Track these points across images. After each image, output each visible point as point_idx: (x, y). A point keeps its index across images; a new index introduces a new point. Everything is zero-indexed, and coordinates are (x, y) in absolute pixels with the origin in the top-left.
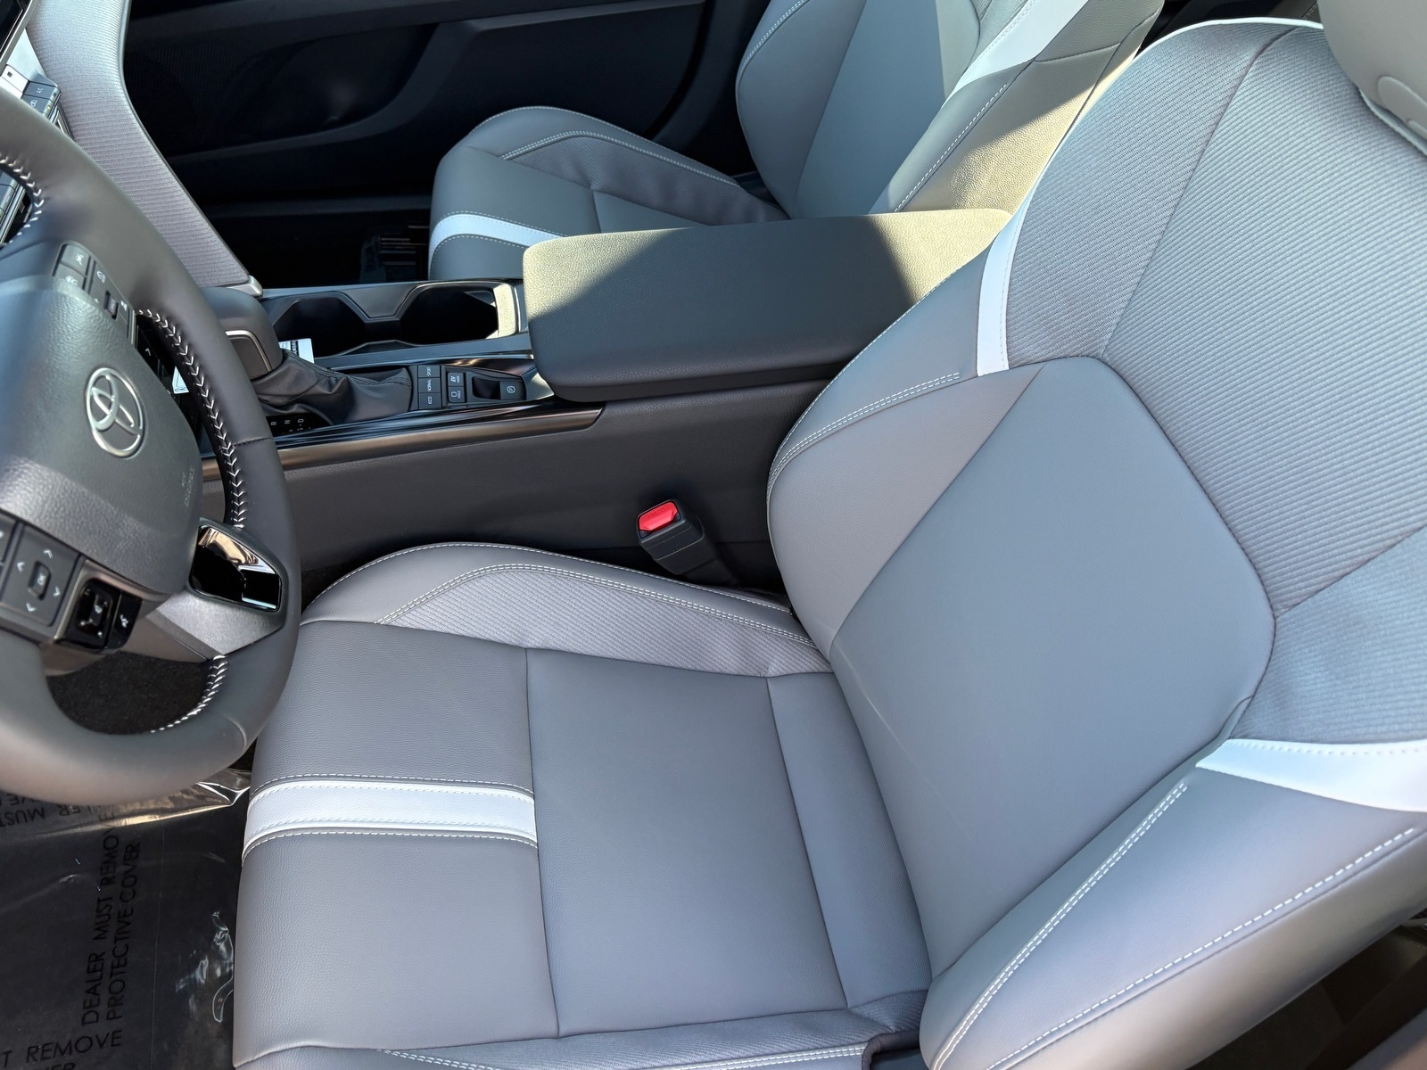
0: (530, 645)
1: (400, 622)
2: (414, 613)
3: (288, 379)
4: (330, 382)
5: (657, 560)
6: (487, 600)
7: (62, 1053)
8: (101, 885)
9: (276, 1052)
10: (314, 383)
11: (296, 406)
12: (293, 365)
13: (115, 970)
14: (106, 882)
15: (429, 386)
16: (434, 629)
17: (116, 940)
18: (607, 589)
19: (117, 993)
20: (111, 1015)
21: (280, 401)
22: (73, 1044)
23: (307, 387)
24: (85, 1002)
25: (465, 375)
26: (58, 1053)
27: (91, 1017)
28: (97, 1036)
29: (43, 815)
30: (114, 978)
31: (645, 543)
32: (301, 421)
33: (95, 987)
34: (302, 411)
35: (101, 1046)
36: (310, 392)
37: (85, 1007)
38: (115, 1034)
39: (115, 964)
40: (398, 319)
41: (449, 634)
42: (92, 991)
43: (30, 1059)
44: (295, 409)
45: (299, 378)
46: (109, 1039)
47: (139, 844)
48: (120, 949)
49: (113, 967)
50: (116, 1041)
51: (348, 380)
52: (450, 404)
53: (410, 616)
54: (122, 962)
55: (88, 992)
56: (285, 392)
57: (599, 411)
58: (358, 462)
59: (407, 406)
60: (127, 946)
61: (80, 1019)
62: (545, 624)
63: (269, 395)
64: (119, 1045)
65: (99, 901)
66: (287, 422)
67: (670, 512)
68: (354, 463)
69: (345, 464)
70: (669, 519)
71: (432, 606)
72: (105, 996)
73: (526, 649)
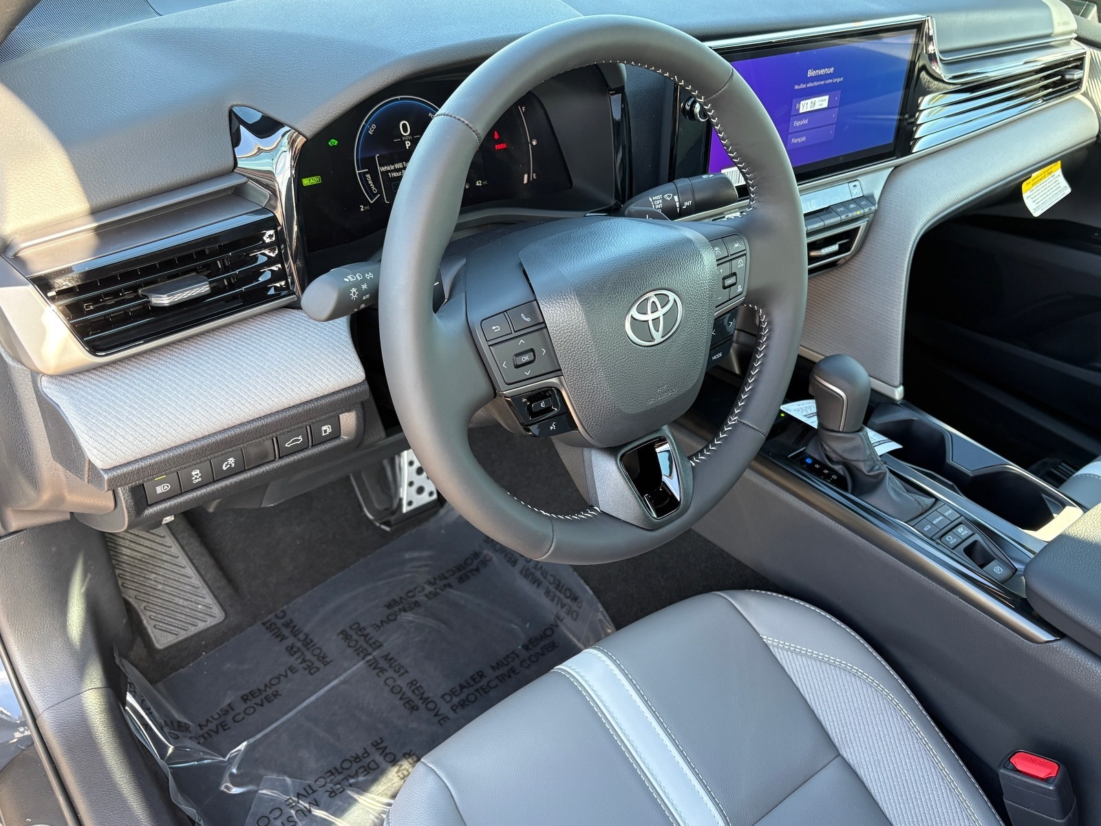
0: (845, 756)
1: (776, 651)
2: (790, 654)
3: (848, 445)
4: (873, 467)
5: (1006, 801)
6: (844, 694)
7: (421, 699)
8: (523, 646)
9: (435, 772)
10: (861, 459)
11: (840, 466)
12: (859, 438)
13: (480, 691)
14: (526, 647)
15: (937, 520)
16: (792, 677)
17: (497, 677)
18: (943, 779)
19: (468, 701)
20: (455, 708)
21: (833, 456)
22: (429, 700)
23: (853, 458)
24: (453, 688)
25: (973, 534)
26: (420, 697)
27: (448, 698)
28: (439, 709)
29: (538, 586)
30: (476, 693)
31: (1003, 774)
32: (834, 477)
33: (465, 687)
34: (841, 472)
35: (436, 715)
36: (854, 463)
37: (451, 690)
38: (446, 718)
39: (484, 687)
40: (971, 475)
41: (798, 689)
42: (462, 687)
43: (409, 685)
44: (838, 468)
45: (855, 449)
46: (441, 717)
47: (557, 647)
48: (492, 684)
49: (481, 687)
50: (442, 722)
51: (885, 474)
52: (938, 541)
53: (786, 653)
54: (487, 690)
55: (460, 685)
56: (839, 451)
57: (1053, 638)
58: (843, 528)
59: (908, 519)
60: (497, 686)
61: (443, 693)
62: (870, 753)
63: (831, 448)
64: (441, 724)
65: (513, 652)
66: (826, 471)
67: (1049, 771)
68: (840, 526)
69: (833, 522)
70: (1042, 775)
71: (805, 662)
72: (463, 696)
73: (839, 755)
